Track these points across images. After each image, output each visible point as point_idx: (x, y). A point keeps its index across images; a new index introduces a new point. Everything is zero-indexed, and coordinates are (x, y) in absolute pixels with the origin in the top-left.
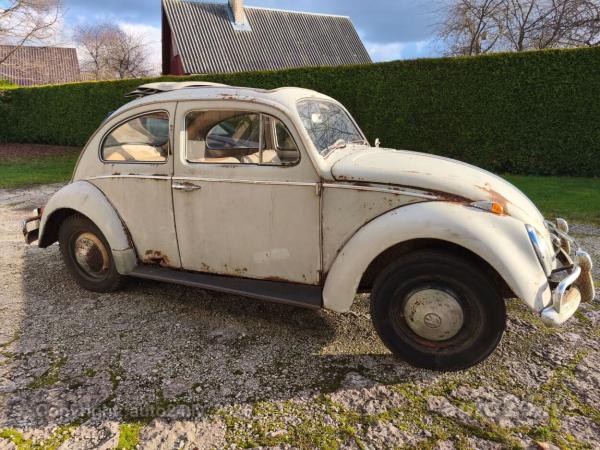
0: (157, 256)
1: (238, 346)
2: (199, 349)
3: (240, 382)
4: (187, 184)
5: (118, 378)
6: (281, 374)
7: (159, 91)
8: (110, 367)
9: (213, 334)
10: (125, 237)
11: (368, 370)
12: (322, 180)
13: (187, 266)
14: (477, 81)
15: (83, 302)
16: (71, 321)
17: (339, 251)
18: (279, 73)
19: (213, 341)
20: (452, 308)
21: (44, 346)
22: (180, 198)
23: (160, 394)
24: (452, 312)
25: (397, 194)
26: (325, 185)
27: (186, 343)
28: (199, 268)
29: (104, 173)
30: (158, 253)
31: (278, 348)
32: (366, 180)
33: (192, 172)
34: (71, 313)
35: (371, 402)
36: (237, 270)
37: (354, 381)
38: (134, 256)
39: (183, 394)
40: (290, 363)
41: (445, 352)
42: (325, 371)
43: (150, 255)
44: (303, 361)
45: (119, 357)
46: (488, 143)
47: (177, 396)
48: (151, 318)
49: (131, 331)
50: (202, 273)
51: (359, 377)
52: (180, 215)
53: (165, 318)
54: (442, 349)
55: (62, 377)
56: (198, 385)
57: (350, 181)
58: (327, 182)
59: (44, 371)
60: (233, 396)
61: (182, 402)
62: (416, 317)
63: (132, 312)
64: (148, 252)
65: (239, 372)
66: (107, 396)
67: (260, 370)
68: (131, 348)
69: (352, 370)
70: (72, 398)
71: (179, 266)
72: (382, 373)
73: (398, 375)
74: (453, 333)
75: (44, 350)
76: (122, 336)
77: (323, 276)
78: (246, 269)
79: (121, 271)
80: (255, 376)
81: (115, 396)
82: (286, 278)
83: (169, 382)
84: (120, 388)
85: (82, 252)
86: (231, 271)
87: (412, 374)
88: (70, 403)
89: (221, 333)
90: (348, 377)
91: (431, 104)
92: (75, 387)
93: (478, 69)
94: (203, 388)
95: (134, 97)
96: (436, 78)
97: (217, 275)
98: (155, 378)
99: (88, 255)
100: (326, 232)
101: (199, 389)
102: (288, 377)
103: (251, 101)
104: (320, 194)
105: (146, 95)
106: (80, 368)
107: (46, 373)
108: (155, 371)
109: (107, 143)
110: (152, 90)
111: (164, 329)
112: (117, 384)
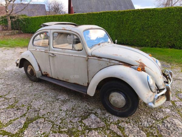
0: (46, 74)
1: (64, 102)
2: (53, 102)
3: (61, 113)
4: (53, 54)
5: (29, 108)
6: (73, 112)
7: (47, 26)
8: (29, 104)
9: (59, 97)
10: (38, 67)
11: (97, 114)
12: (88, 56)
13: (53, 77)
14: (165, 16)
15: (29, 84)
16: (23, 90)
17: (93, 77)
18: (100, 13)
19: (58, 100)
20: (122, 99)
21: (14, 97)
22: (51, 58)
23: (38, 114)
24: (122, 100)
25: (110, 62)
26: (89, 57)
27: (50, 99)
28: (56, 78)
29: (33, 49)
30: (47, 73)
31: (75, 104)
32: (101, 57)
33: (54, 51)
34: (25, 87)
35: (94, 124)
36: (66, 80)
37: (92, 117)
38: (41, 73)
39: (44, 115)
40: (76, 109)
41: (120, 112)
42: (85, 112)
43: (45, 73)
44: (80, 109)
45: (32, 102)
46: (167, 38)
47: (42, 115)
48: (44, 91)
49: (38, 94)
50: (57, 80)
51: (94, 116)
52: (51, 63)
53: (48, 91)
54: (119, 110)
55: (16, 106)
56: (49, 113)
57: (96, 57)
58: (90, 56)
59: (12, 104)
60: (57, 117)
61: (43, 117)
62: (112, 100)
63: (40, 89)
64: (44, 72)
65: (61, 110)
66: (25, 113)
67: (67, 110)
68: (36, 99)
69: (93, 113)
70: (16, 112)
71: (52, 77)
72: (101, 115)
73: (106, 116)
74: (122, 106)
75: (14, 98)
76: (35, 95)
77: (88, 84)
78: (68, 80)
79: (37, 77)
80: (65, 112)
81: (27, 113)
82: (79, 84)
83: (42, 111)
84: (29, 111)
85: (29, 70)
86: (64, 80)
87: (110, 116)
88: (15, 114)
89: (61, 97)
90: (91, 115)
91: (148, 24)
92: (18, 109)
93: (166, 12)
94: (50, 114)
95: (41, 27)
96: (151, 15)
97: (61, 80)
98: (38, 109)
99: (30, 71)
100: (89, 72)
101: (49, 114)
102: (74, 113)
103: (70, 31)
104: (87, 60)
105: (44, 26)
106: (21, 104)
107: (12, 105)
108: (39, 107)
109: (34, 40)
110: (46, 25)
111: (46, 94)
112: (28, 109)
